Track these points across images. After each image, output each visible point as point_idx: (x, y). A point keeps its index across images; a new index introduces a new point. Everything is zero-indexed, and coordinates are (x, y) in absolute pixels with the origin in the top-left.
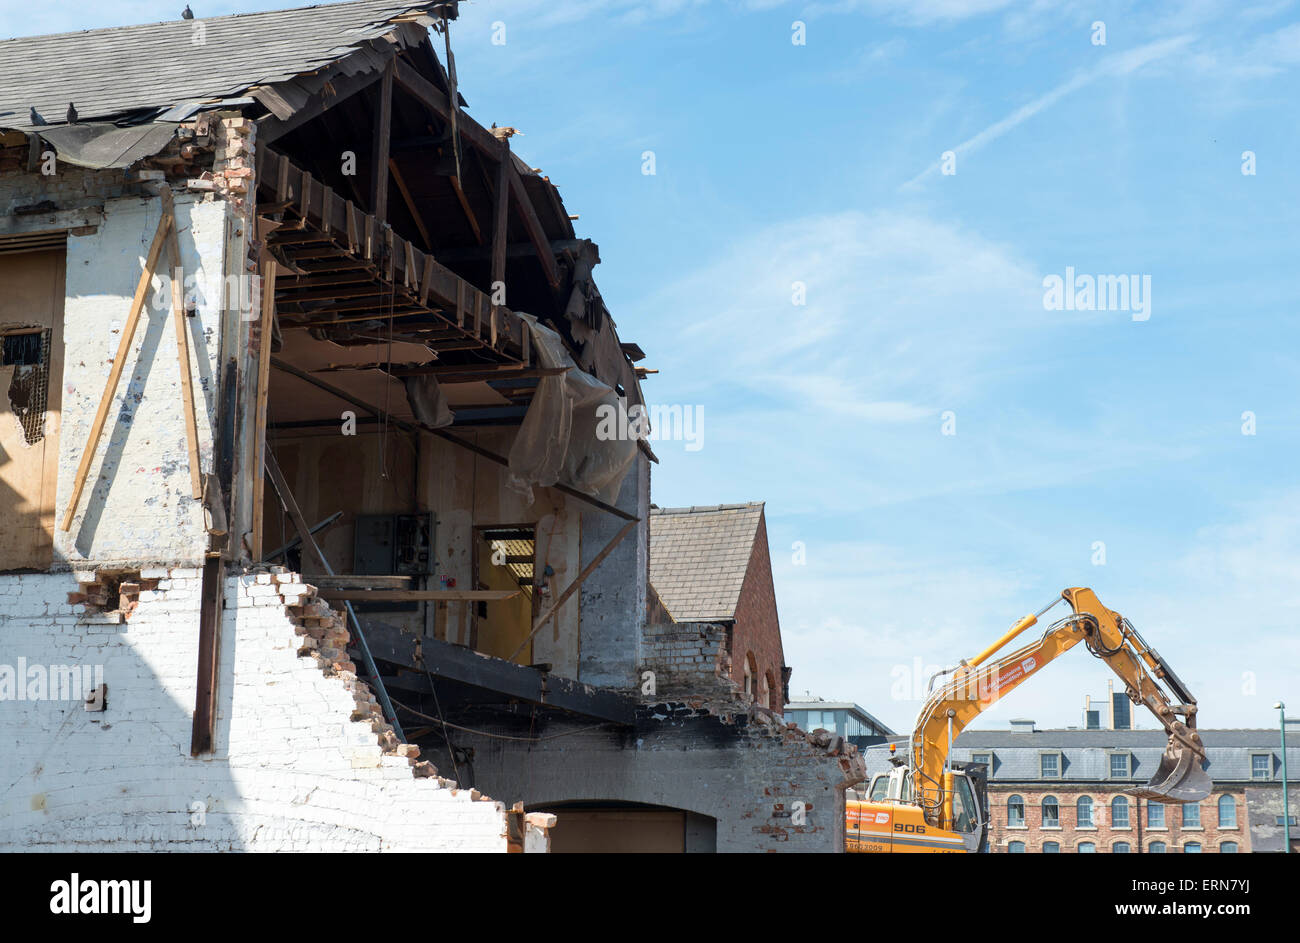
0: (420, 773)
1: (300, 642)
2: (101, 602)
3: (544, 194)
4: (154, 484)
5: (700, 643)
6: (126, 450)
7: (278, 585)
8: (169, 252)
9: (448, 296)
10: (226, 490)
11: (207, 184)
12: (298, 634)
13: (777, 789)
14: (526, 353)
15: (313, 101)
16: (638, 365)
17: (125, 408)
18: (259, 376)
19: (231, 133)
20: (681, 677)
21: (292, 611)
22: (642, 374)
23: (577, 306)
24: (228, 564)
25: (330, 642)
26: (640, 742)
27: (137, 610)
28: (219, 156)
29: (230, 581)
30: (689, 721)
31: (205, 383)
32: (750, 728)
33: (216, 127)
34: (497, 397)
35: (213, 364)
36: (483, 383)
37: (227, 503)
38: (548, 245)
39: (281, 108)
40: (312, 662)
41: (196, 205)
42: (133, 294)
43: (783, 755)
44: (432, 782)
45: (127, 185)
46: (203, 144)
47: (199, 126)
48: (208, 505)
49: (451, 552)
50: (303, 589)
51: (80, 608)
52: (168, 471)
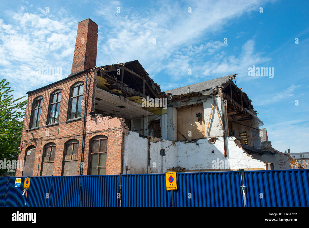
0: (253, 159)
1: (236, 144)
2: (212, 141)
3: (245, 95)
4: (216, 128)
5: (268, 144)
6: (212, 125)
7: (232, 138)
8: (215, 103)
9: (238, 106)
10: (225, 128)
11: (218, 95)
12: (236, 143)
13: (280, 160)
14: (246, 112)
15: (225, 86)
16: (256, 113)
17: (212, 120)
18: (226, 115)
19: (220, 90)
20: (266, 148)
21: (234, 141)
22: (256, 114)
23: (250, 107)
24: (226, 136)
25: (239, 144)
26: (262, 155)
27: (216, 142)
28: (219, 92)
29: (227, 138)
30: (268, 152)
31: (221, 117)
32: (276, 153)
33: (218, 89)
34: (242, 118)
35: (221, 114)
36: (240, 116)
37: (225, 129)
38: (246, 100)
39: (223, 87)
40: (238, 146)
41: (217, 98)
42: (211, 108)
43: (281, 156)
44: (255, 160)
45: (209, 97)
46: (217, 91)
47: (216, 89)
48: (223, 130)
49: (237, 135)
50: (235, 138)
51: (210, 142)
52: (218, 126)
